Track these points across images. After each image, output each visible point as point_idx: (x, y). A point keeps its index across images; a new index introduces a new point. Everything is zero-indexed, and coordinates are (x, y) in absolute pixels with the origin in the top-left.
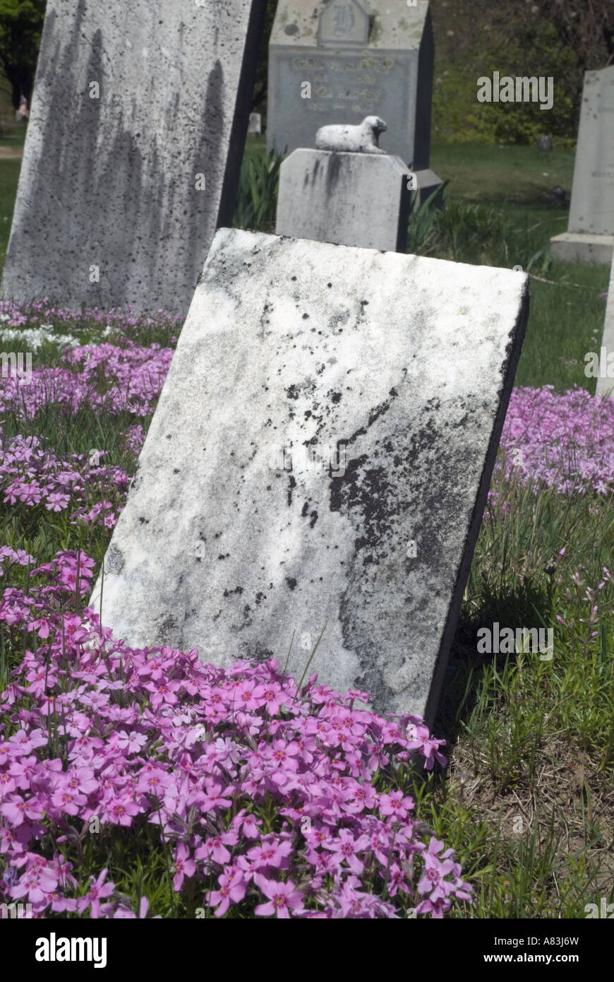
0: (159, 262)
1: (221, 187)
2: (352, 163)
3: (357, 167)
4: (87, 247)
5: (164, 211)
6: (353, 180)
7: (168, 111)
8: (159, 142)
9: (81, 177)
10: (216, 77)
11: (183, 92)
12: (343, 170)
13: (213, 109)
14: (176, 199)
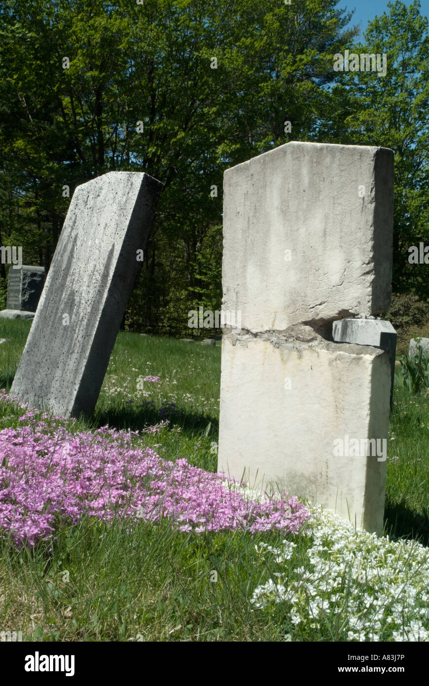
0: (67, 368)
1: (99, 319)
2: (354, 325)
3: (356, 328)
4: (44, 360)
5: (76, 335)
6: (354, 336)
7: (90, 276)
8: (83, 295)
9: (52, 319)
10: (111, 252)
11: (98, 265)
12: (349, 330)
13: (106, 272)
14: (81, 328)
